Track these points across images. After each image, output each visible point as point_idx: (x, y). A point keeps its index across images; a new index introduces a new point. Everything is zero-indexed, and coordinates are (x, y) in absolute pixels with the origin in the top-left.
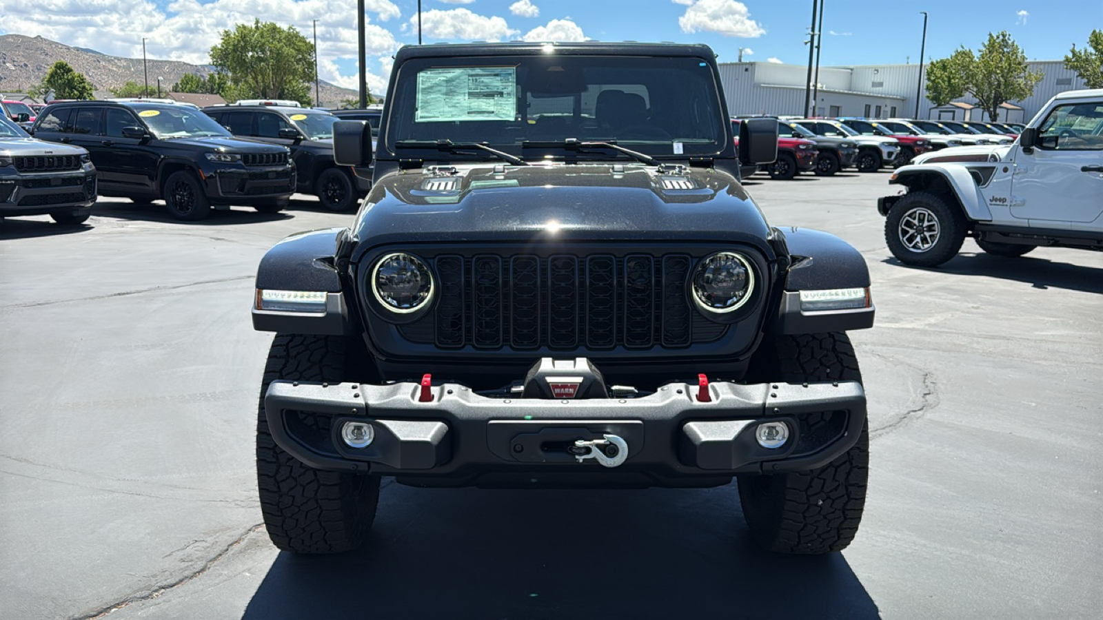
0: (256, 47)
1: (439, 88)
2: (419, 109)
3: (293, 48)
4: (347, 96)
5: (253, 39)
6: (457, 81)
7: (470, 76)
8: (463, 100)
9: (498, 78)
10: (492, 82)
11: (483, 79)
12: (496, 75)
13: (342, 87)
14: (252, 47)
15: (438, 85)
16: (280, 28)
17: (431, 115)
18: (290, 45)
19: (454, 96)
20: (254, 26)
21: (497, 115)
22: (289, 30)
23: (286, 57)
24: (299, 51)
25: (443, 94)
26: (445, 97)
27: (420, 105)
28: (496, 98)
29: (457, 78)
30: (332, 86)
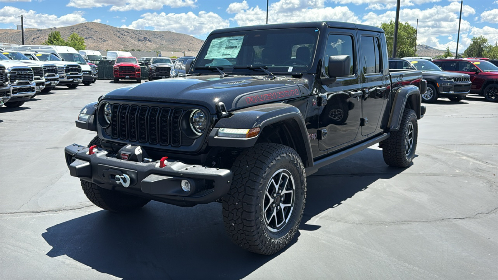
0: (389, 33)
1: (217, 45)
2: (207, 55)
3: (406, 32)
4: (441, 54)
5: (388, 29)
6: (223, 42)
7: (228, 40)
8: (223, 50)
9: (237, 41)
10: (234, 42)
11: (232, 41)
12: (237, 39)
13: (440, 49)
14: (387, 33)
15: (217, 44)
16: (401, 24)
17: (210, 56)
18: (405, 31)
19: (220, 48)
20: (389, 24)
21: (231, 56)
22: (406, 24)
23: (402, 36)
24: (409, 33)
25: (217, 48)
26: (217, 49)
27: (209, 52)
28: (234, 49)
29: (224, 41)
30: (434, 49)
